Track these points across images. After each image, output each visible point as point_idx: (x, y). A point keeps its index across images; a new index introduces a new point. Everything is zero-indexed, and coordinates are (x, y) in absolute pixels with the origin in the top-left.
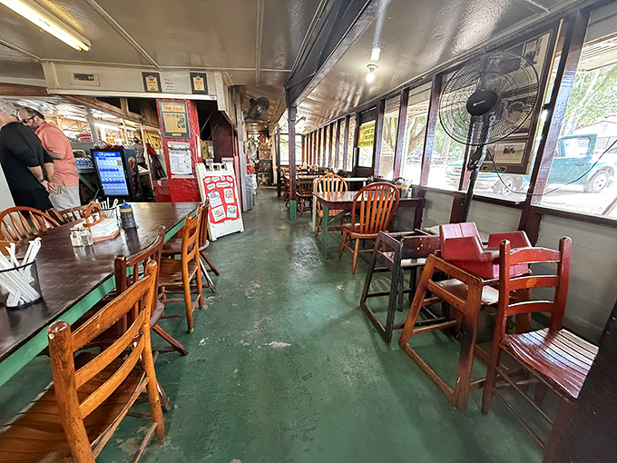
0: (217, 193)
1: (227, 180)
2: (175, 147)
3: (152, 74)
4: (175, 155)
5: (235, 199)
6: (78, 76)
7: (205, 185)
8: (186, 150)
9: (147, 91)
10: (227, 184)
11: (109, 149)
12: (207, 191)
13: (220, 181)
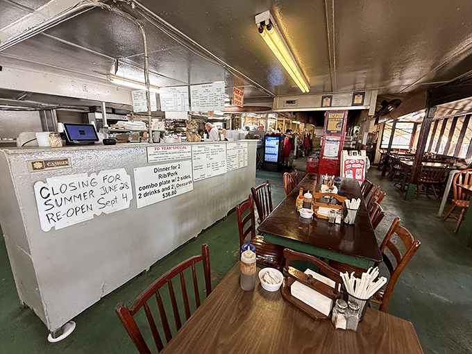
0: (351, 171)
1: (359, 163)
2: (330, 139)
3: (328, 96)
4: (329, 144)
5: (362, 177)
6: (288, 102)
7: (346, 165)
8: (338, 141)
9: (322, 107)
10: (359, 166)
11: (273, 135)
12: (346, 169)
13: (356, 163)
